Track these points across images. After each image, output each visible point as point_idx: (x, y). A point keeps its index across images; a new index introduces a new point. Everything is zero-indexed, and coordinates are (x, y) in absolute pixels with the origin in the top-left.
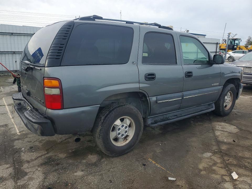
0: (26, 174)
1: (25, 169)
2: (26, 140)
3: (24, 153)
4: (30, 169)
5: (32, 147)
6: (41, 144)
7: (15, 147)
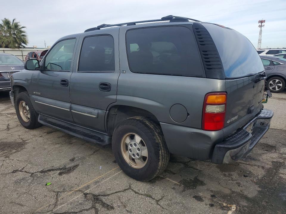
0: (273, 162)
1: (270, 165)
2: (237, 189)
3: (257, 176)
4: (267, 163)
5: (245, 176)
6: (232, 173)
7: (260, 189)
